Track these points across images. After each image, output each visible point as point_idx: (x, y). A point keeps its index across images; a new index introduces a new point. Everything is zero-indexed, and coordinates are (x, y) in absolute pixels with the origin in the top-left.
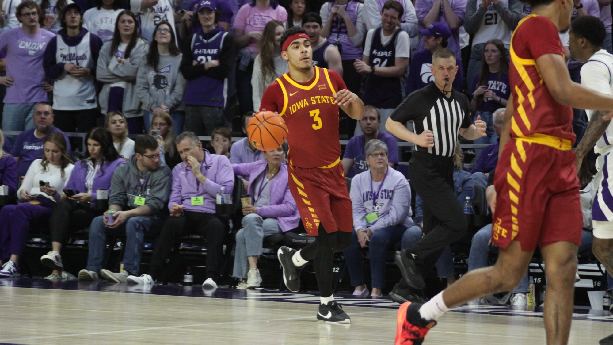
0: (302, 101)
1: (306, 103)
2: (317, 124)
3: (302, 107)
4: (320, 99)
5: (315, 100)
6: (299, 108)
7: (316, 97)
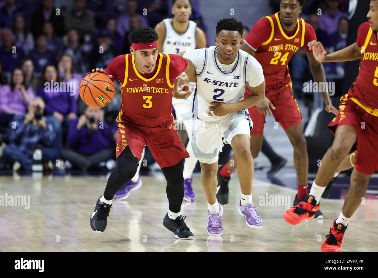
0: (138, 88)
1: (141, 90)
2: (148, 105)
3: (137, 92)
4: (155, 90)
5: (150, 90)
6: (134, 92)
7: (152, 88)
